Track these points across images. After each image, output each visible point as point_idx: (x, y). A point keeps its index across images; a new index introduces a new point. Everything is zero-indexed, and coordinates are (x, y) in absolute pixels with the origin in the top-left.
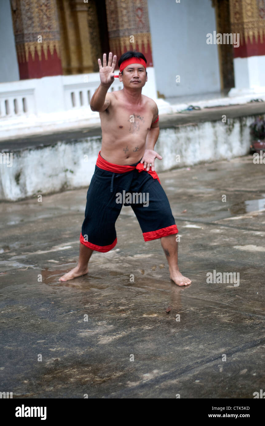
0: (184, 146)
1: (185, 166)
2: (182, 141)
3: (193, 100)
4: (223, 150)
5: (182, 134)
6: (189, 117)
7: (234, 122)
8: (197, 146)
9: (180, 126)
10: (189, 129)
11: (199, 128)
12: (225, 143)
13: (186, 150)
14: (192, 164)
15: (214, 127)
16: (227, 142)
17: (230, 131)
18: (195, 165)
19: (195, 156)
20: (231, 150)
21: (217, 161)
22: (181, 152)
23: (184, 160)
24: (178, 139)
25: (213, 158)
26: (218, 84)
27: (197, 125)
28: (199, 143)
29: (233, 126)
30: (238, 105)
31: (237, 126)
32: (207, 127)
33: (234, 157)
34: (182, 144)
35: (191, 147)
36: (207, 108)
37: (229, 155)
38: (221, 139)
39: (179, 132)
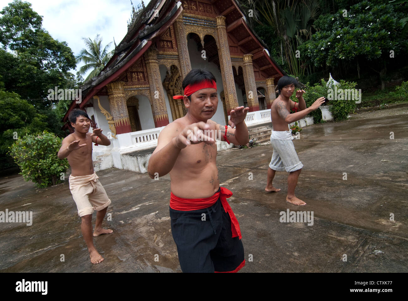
4: (223, 147)
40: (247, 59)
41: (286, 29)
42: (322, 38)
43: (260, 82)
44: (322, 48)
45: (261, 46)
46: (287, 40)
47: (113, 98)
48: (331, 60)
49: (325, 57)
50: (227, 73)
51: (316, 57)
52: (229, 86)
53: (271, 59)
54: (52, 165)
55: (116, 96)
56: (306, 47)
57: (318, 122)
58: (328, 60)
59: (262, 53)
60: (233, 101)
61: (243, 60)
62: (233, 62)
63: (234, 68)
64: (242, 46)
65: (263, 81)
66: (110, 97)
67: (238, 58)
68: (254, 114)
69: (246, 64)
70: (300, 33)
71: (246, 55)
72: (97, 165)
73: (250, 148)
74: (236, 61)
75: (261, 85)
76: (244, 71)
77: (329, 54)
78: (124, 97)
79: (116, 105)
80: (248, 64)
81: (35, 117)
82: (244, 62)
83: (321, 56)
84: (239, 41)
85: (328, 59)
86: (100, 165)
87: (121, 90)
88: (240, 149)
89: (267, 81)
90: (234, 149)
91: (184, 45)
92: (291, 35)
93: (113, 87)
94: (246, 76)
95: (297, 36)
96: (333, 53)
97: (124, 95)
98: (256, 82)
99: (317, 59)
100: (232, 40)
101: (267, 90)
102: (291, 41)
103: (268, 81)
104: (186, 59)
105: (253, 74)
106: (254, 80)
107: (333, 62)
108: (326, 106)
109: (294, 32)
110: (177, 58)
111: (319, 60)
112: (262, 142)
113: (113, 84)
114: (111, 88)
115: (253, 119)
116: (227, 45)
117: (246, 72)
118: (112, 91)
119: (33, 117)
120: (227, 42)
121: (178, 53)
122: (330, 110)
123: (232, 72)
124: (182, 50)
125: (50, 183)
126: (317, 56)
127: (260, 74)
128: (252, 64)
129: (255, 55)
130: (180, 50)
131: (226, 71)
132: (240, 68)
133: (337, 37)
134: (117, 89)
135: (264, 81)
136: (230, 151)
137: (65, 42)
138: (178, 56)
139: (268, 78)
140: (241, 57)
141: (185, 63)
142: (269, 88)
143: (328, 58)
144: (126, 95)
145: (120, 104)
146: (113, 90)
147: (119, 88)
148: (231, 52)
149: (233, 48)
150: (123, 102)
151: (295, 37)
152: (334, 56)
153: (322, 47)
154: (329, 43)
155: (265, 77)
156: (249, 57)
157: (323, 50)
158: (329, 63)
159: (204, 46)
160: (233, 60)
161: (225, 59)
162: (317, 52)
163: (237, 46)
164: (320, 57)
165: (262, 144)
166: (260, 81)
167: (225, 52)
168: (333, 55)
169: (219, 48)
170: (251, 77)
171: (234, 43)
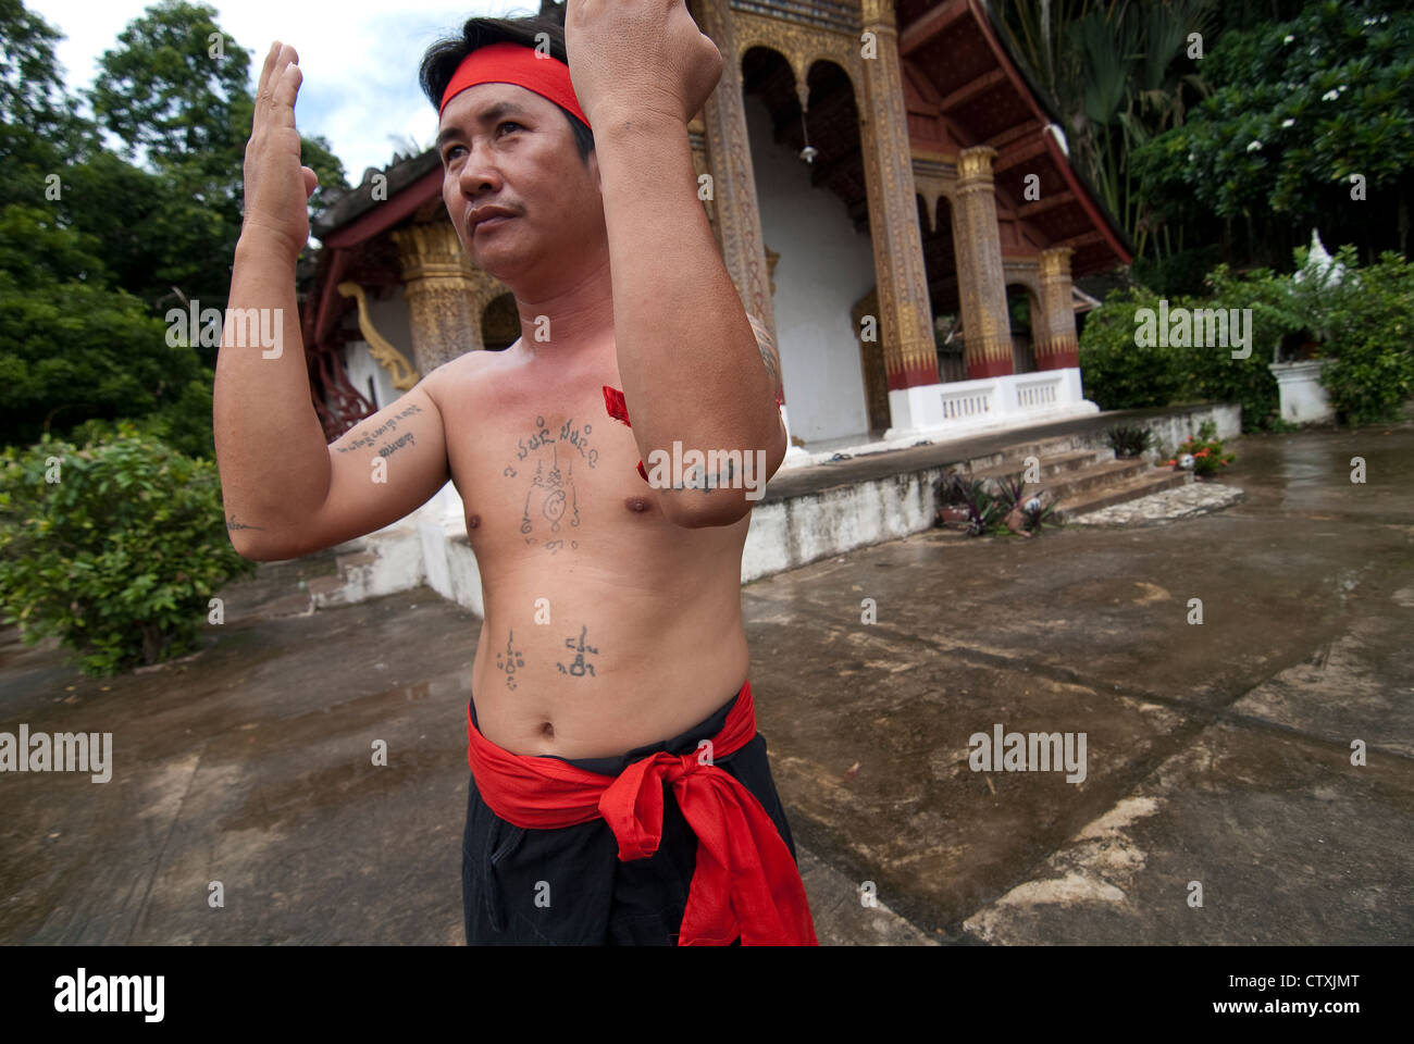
0: (833, 522)
1: (837, 555)
2: (830, 514)
3: (839, 446)
4: (894, 525)
5: (830, 504)
6: (836, 472)
7: (909, 480)
8: (854, 520)
9: (825, 490)
10: (839, 494)
11: (856, 493)
12: (897, 512)
13: (836, 529)
14: (847, 549)
15: (879, 489)
16: (899, 510)
17: (903, 493)
18: (852, 550)
19: (851, 536)
20: (906, 522)
21: (885, 542)
22: (828, 531)
23: (835, 544)
24: (823, 511)
25: (879, 538)
26: (864, 424)
27: (851, 488)
28: (857, 516)
29: (908, 485)
30: (899, 450)
31: (914, 485)
32: (869, 491)
33: (912, 534)
34: (830, 520)
35: (845, 524)
36: (858, 455)
37: (904, 530)
38: (890, 507)
39: (823, 500)
40: (974, 166)
41: (1084, 92)
42: (1247, 106)
43: (1017, 264)
44: (1254, 145)
45: (1038, 113)
46: (1084, 132)
47: (424, 292)
48: (1290, 188)
49: (1266, 180)
50: (894, 216)
51: (1219, 179)
52: (901, 270)
53: (1072, 167)
54: (134, 577)
55: (437, 285)
56: (1166, 151)
57: (1256, 429)
58: (1278, 189)
59: (1037, 140)
60: (916, 333)
61: (956, 173)
62: (919, 178)
63: (921, 201)
64: (954, 114)
65: (1028, 260)
66: (410, 289)
67: (940, 163)
68: (990, 390)
69: (969, 189)
70: (1137, 104)
71: (971, 150)
72: (357, 577)
73: (1028, 534)
74: (928, 176)
75: (1020, 277)
76: (957, 215)
77: (1284, 163)
78: (468, 292)
79: (432, 324)
80: (977, 187)
81: (196, 379)
82: (959, 182)
83: (1246, 174)
84: (944, 95)
85: (1278, 184)
86: (370, 577)
87: (458, 259)
88: (971, 535)
89: (1044, 258)
90: (937, 533)
91: (729, 90)
92: (1101, 115)
93: (422, 248)
94: (964, 236)
95: (1125, 118)
96: (1301, 162)
97: (472, 285)
98: (1004, 264)
99: (1230, 184)
100: (920, 92)
101: (1044, 297)
102: (1101, 138)
103: (1048, 262)
104: (737, 150)
105: (995, 230)
106: (997, 252)
107: (1299, 197)
108: (1306, 363)
109: (1116, 102)
110: (698, 142)
111: (1236, 192)
112: (1079, 511)
113: (425, 232)
114: (415, 251)
115: (986, 409)
116: (899, 105)
117: (965, 220)
118: (419, 266)
119: (189, 379)
120: (899, 94)
121: (705, 124)
122: (1322, 382)
123: (913, 213)
124: (722, 108)
125: (133, 657)
126: (1228, 174)
127: (1019, 231)
128: (991, 187)
129: (1006, 151)
130: (712, 112)
131: (894, 208)
132: (944, 205)
133: (1325, 97)
134: (439, 254)
135: (1033, 260)
136: (928, 543)
137: (322, 139)
138: (703, 134)
139: (1047, 247)
140: (948, 159)
141: (729, 165)
142: (1050, 289)
143: (1277, 180)
144: (482, 286)
145: (451, 321)
146: (422, 258)
147: (449, 253)
148: (915, 136)
149: (921, 121)
150: (466, 315)
151: (1118, 119)
152: (1307, 175)
153: (1253, 139)
154: (1288, 123)
155: (1035, 245)
156: (982, 160)
157: (1255, 151)
158: (1282, 201)
159: (810, 105)
160: (920, 168)
161: (888, 161)
162: (1228, 162)
163: (935, 113)
164: (1241, 179)
165: (1083, 520)
166: (1017, 259)
167: (892, 134)
168: (1302, 169)
169: (864, 115)
170: (986, 240)
171: (925, 100)
